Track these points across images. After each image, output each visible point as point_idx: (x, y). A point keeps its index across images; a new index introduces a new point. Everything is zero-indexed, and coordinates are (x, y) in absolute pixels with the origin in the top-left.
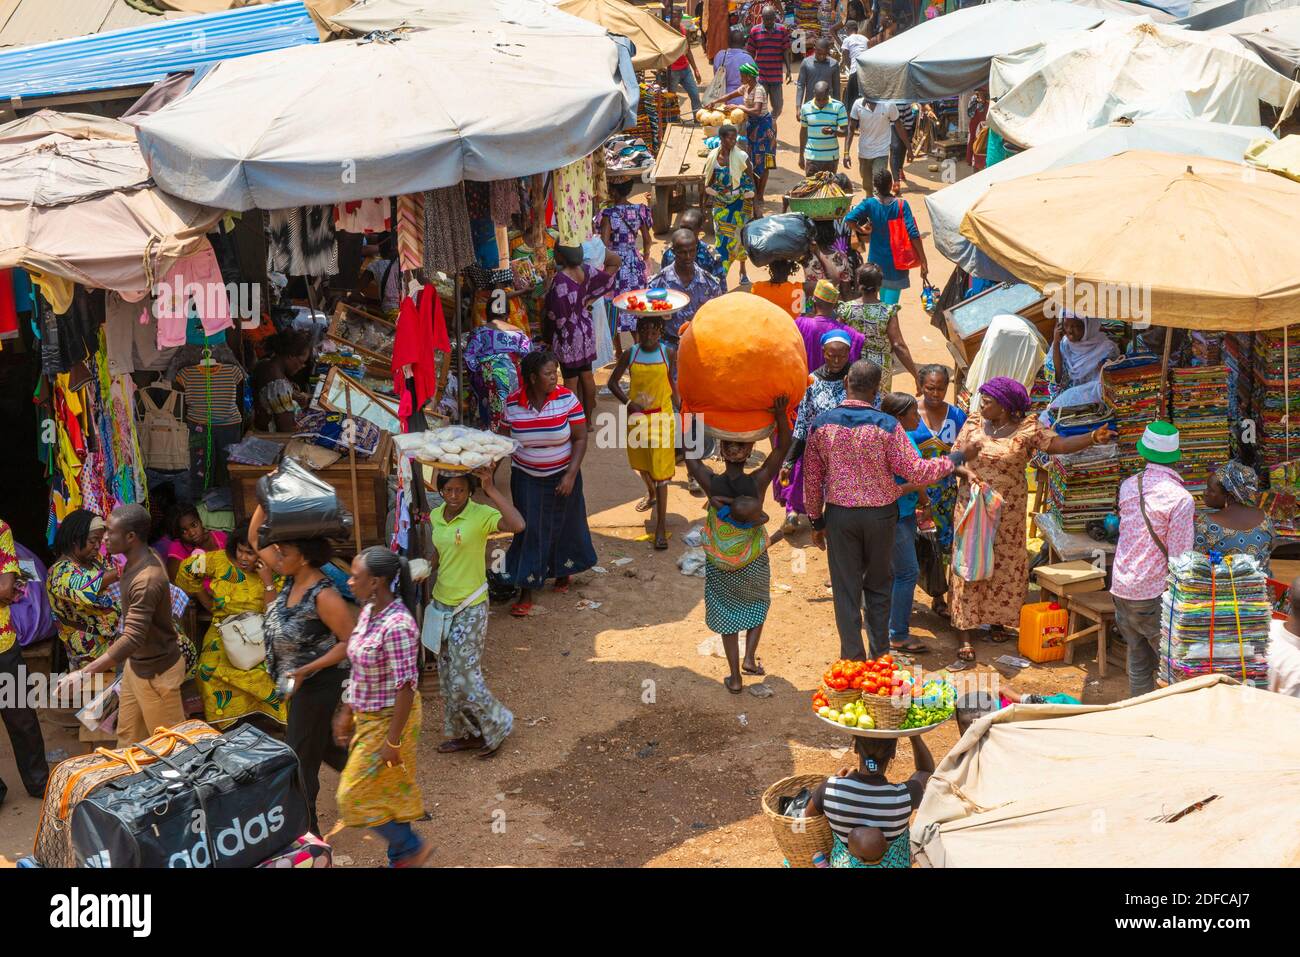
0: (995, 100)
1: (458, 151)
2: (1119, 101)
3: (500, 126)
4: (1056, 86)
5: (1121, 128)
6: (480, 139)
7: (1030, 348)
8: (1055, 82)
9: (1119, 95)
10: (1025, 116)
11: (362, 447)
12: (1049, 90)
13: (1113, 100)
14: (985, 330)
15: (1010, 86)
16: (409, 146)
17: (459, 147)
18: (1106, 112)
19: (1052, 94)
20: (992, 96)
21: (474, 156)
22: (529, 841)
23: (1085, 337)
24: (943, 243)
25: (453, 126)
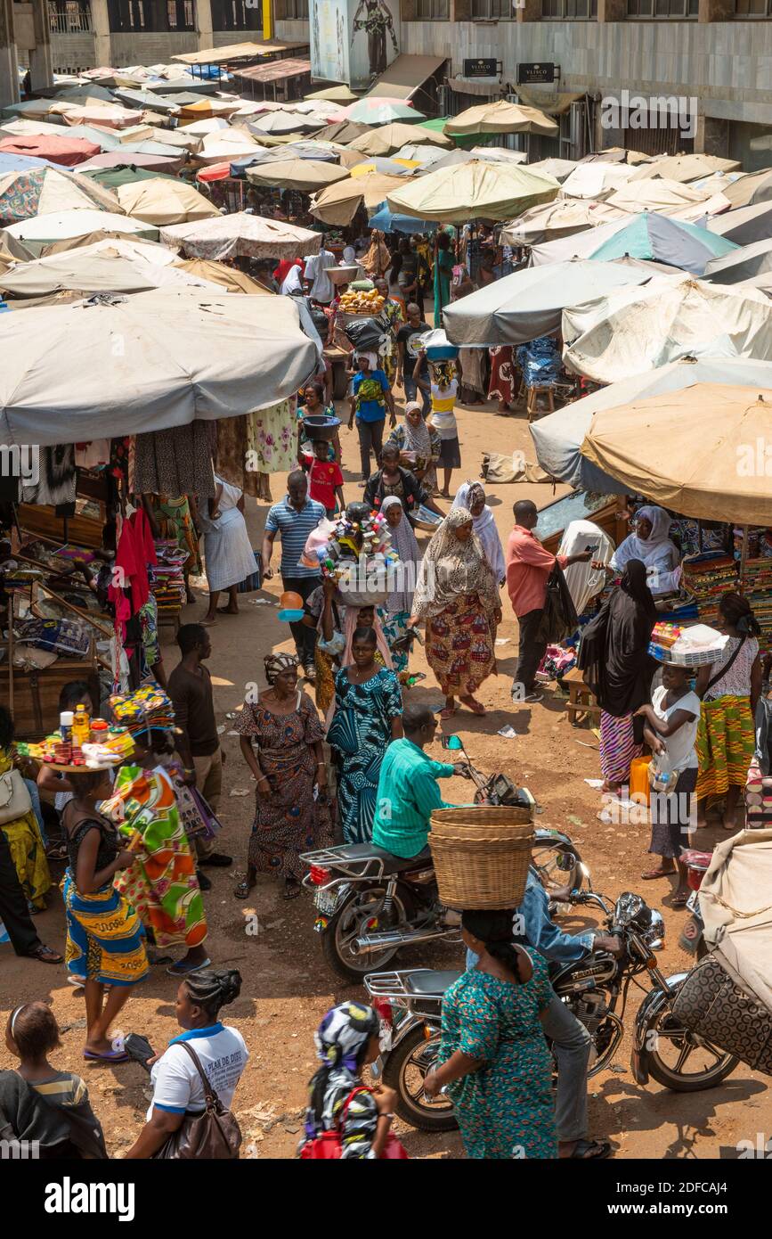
0: (568, 343)
1: (191, 396)
2: (676, 343)
3: (222, 373)
4: (621, 331)
5: (688, 366)
6: (211, 385)
7: (604, 546)
8: (619, 328)
9: (675, 339)
10: (595, 356)
11: (77, 648)
12: (615, 334)
13: (671, 343)
14: (563, 531)
15: (580, 333)
16: (149, 391)
17: (191, 392)
18: (666, 352)
19: (617, 338)
20: (565, 340)
21: (204, 399)
22: (261, 975)
23: (650, 538)
24: (546, 462)
25: (185, 375)
